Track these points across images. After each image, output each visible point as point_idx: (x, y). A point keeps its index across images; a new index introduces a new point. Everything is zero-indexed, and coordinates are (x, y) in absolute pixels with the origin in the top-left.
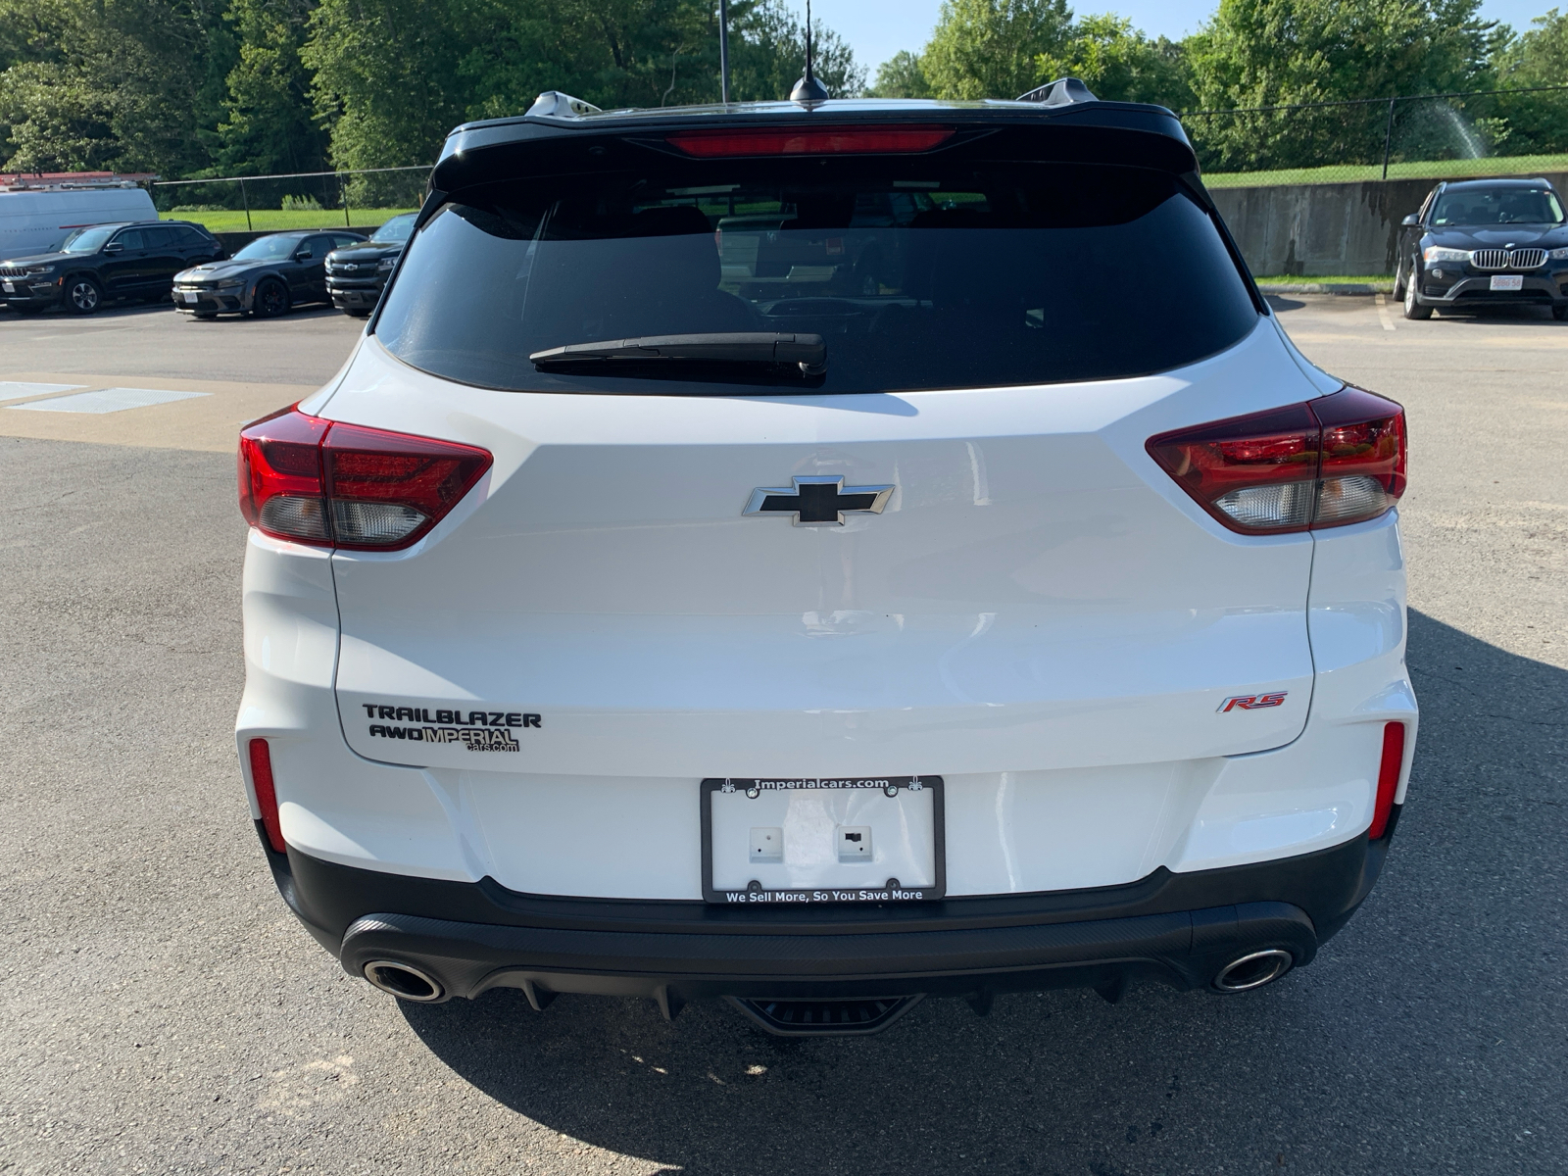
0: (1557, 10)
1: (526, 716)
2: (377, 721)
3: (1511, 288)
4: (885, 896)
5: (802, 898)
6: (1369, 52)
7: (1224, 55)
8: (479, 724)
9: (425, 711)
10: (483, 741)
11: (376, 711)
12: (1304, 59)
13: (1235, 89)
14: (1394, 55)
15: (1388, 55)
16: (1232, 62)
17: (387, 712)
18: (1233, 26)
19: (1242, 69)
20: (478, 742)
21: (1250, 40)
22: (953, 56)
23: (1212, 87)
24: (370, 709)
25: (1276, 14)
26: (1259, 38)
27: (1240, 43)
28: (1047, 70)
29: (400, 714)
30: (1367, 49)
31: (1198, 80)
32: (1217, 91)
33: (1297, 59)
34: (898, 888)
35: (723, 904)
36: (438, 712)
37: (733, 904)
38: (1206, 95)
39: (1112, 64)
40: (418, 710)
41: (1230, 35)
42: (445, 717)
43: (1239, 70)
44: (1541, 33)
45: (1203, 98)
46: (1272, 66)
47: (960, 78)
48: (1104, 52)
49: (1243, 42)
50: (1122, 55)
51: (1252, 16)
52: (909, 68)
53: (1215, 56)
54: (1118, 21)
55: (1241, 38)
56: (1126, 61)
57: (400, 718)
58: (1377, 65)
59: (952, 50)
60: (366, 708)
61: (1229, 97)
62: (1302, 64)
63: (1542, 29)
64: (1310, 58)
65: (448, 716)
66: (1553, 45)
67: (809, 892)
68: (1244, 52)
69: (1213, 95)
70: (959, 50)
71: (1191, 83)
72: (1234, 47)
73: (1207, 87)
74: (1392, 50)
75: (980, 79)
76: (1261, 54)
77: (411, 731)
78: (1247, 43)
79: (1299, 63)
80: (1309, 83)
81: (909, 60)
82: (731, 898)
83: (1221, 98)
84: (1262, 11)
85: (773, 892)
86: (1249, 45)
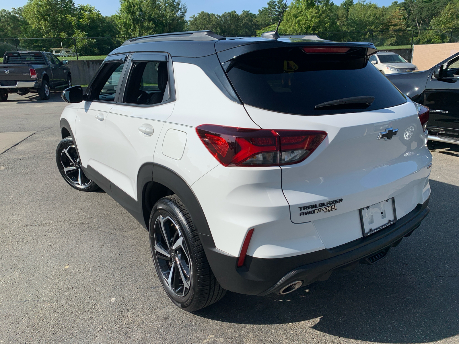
0: (195, 15)
1: (339, 200)
2: (303, 211)
4: (390, 224)
5: (379, 229)
6: (164, 23)
7: (125, 20)
8: (329, 205)
9: (316, 205)
10: (330, 209)
11: (302, 208)
12: (148, 23)
13: (130, 31)
14: (170, 24)
15: (169, 24)
16: (127, 22)
17: (305, 208)
18: (126, 12)
19: (131, 25)
20: (328, 210)
21: (132, 16)
22: (36, 13)
23: (123, 29)
24: (301, 208)
25: (138, 10)
26: (134, 16)
27: (129, 17)
28: (71, 20)
29: (309, 207)
30: (163, 22)
31: (119, 27)
32: (125, 30)
33: (146, 23)
34: (391, 222)
35: (367, 236)
36: (319, 204)
37: (369, 235)
38: (122, 31)
39: (92, 20)
40: (314, 205)
41: (126, 15)
42: (321, 205)
43: (130, 25)
44: (192, 21)
45: (121, 32)
46: (139, 24)
47: (40, 21)
48: (88, 16)
49: (130, 17)
50: (95, 17)
51: (131, 9)
52: (7, 15)
53: (123, 20)
54: (91, 7)
55: (129, 16)
56: (96, 19)
57: (309, 209)
58: (166, 26)
59: (36, 11)
60: (300, 208)
61: (129, 32)
62: (148, 25)
63: (192, 20)
64: (149, 23)
65: (322, 205)
66: (195, 24)
67: (379, 228)
68: (130, 20)
69: (124, 32)
70: (38, 11)
71: (117, 28)
72: (127, 18)
73: (122, 29)
74: (170, 23)
75: (48, 21)
76: (136, 21)
77: (311, 211)
78: (131, 17)
79: (147, 24)
80: (150, 30)
81: (6, 12)
82: (369, 234)
83: (127, 32)
84: (133, 9)
85: (375, 230)
86: (132, 18)
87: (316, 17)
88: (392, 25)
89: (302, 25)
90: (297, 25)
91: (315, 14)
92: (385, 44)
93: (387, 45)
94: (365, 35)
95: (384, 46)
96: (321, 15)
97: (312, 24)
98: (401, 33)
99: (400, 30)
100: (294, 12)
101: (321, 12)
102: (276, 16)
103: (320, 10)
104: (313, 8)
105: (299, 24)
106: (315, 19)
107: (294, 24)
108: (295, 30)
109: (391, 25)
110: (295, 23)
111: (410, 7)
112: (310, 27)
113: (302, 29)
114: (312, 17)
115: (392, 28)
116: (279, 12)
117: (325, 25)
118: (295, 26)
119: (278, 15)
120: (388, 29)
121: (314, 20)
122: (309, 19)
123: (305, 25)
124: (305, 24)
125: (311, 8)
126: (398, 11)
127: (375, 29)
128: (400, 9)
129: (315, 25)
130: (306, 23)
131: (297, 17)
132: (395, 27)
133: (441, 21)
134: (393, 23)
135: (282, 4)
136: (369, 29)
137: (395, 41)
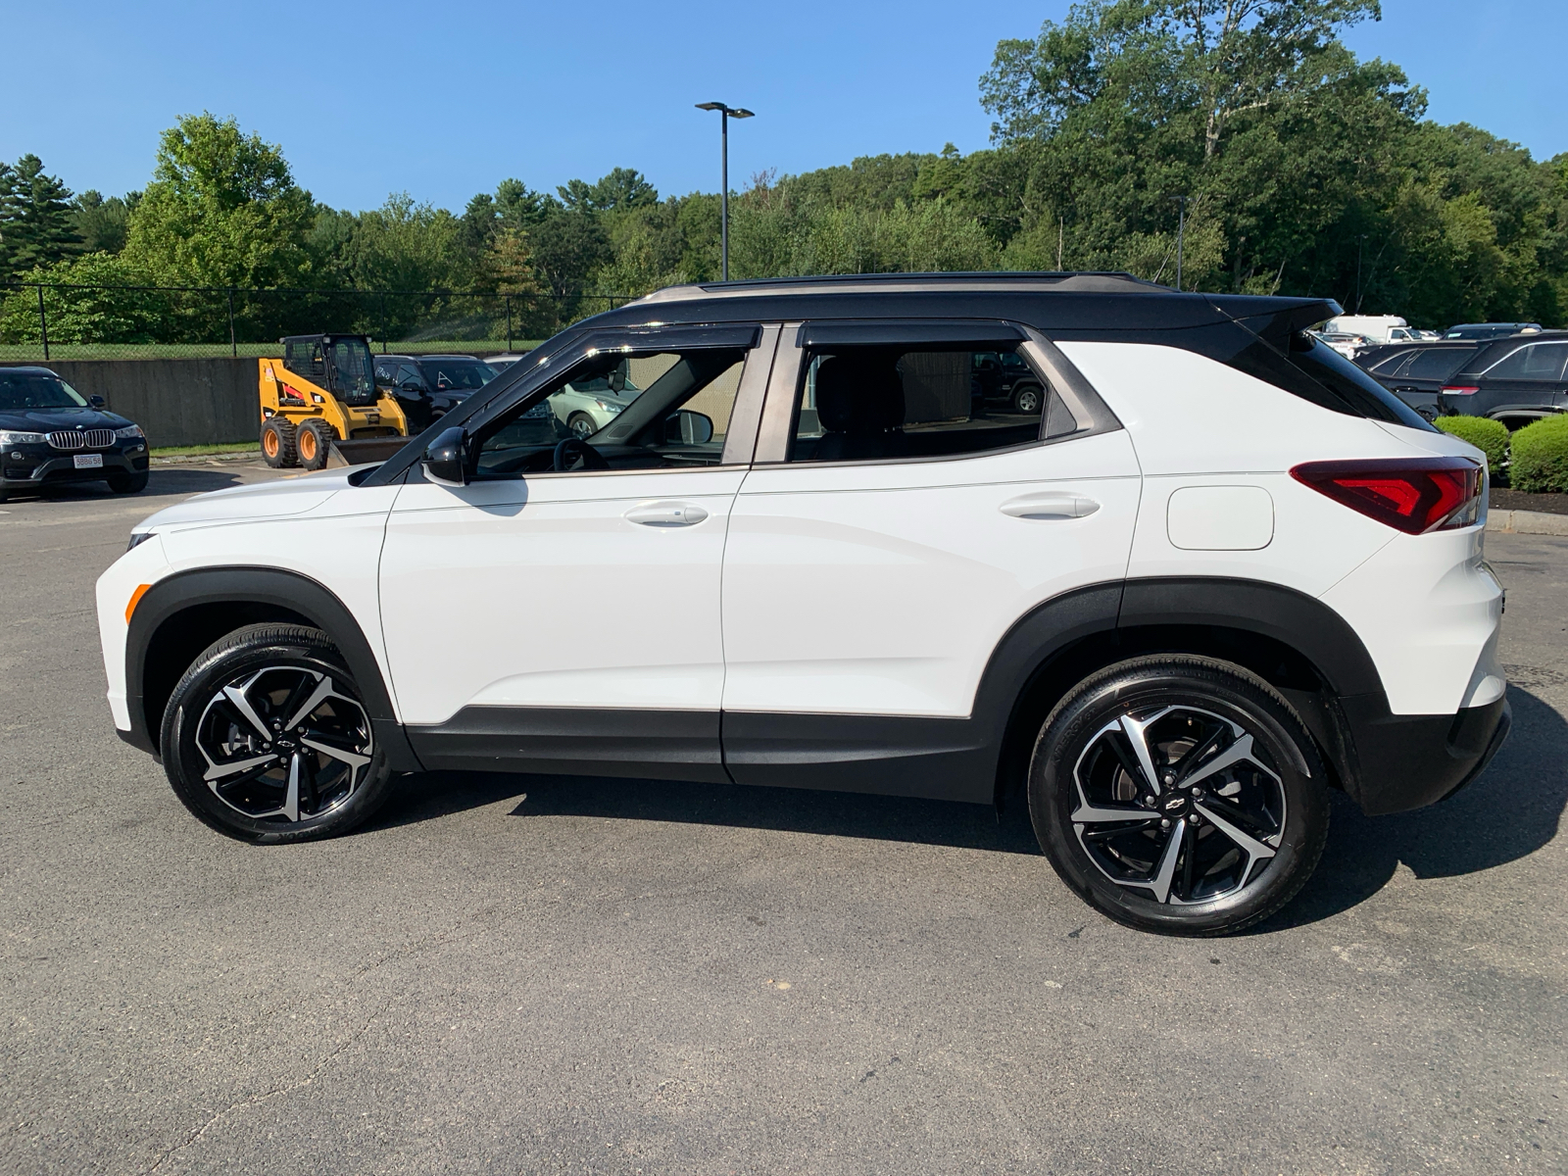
3: (93, 465)
87: (260, 238)
88: (505, 280)
89: (216, 262)
90: (194, 260)
91: (257, 227)
92: (492, 335)
93: (499, 338)
94: (428, 305)
95: (490, 340)
96: (276, 233)
97: (251, 262)
98: (532, 304)
99: (527, 295)
100: (170, 215)
101: (275, 222)
102: (19, 223)
103: (271, 217)
104: (244, 209)
105: (202, 258)
106: (260, 245)
107: (180, 255)
108: (188, 276)
109: (499, 280)
110: (188, 257)
111: (489, 230)
112: (243, 270)
113: (216, 275)
114: (247, 238)
115: (504, 288)
116: (30, 206)
117: (297, 267)
118: (186, 262)
119: (28, 219)
120: (493, 290)
121: (258, 250)
122: (236, 244)
123: (224, 263)
124: (223, 259)
125: (239, 208)
126: (511, 239)
127: (457, 288)
128: (516, 234)
129: (261, 264)
130: (225, 255)
131: (187, 236)
132: (513, 287)
133: (624, 277)
134: (505, 275)
135: (37, 180)
136: (438, 286)
137: (521, 326)
